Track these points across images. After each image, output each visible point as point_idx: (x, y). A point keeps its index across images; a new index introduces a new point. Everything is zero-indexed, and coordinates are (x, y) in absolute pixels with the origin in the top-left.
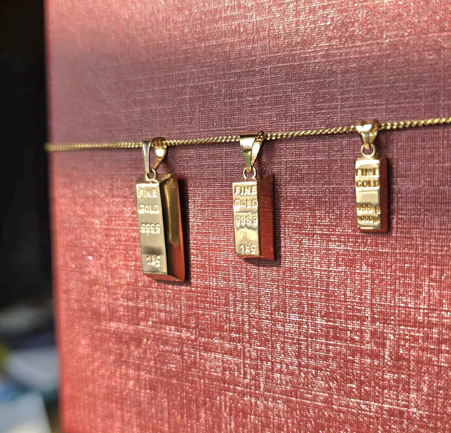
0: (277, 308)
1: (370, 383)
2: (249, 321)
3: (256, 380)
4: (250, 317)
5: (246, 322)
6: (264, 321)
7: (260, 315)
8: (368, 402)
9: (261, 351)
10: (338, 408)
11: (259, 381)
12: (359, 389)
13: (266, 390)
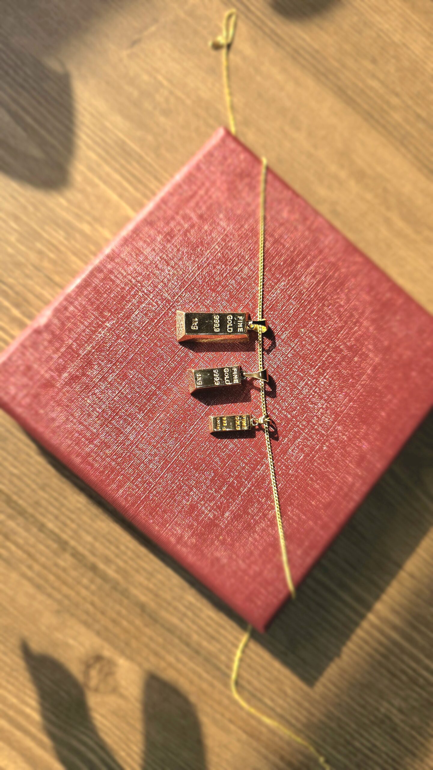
0: (292, 390)
1: (354, 371)
2: (287, 412)
3: (318, 434)
4: (285, 410)
5: (287, 414)
6: (293, 403)
7: (288, 402)
8: (362, 379)
9: (306, 417)
10: (357, 397)
11: (320, 432)
12: (353, 378)
13: (326, 431)
